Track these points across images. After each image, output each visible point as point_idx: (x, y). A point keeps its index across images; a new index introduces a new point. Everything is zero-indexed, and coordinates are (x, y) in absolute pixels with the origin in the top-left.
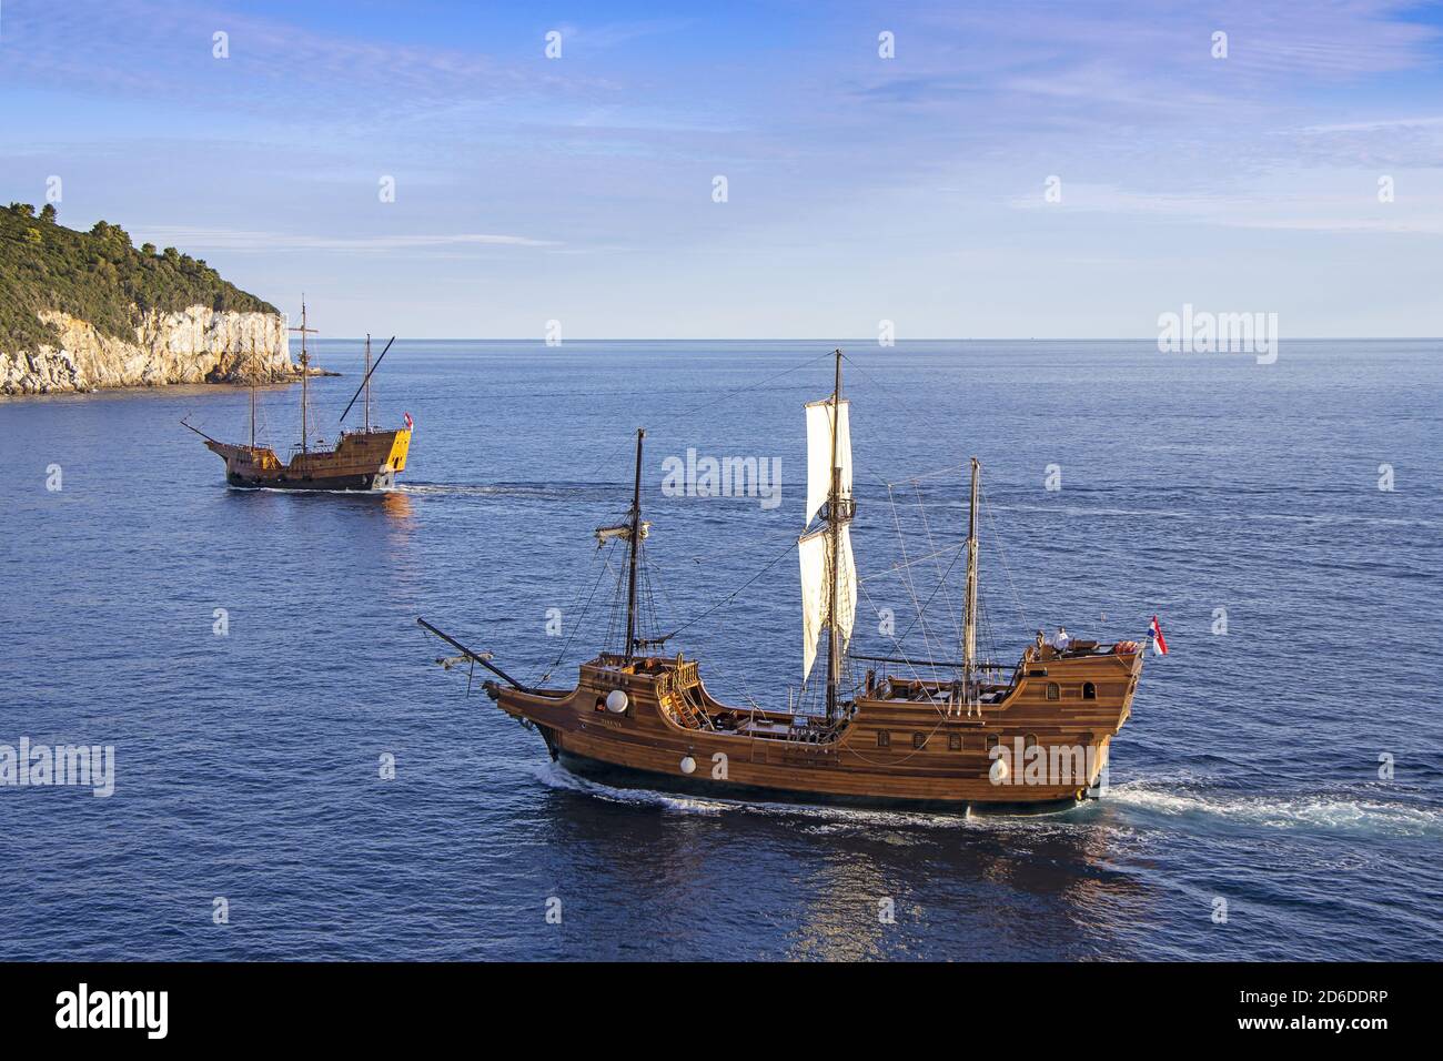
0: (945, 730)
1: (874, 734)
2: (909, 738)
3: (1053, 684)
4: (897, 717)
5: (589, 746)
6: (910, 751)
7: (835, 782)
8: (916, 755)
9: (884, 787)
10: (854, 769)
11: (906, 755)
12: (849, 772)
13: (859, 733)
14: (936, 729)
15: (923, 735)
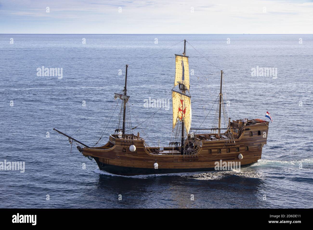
0: (226, 147)
1: (207, 150)
2: (216, 150)
3: (251, 132)
4: (213, 145)
5: (121, 163)
6: (217, 154)
7: (197, 165)
8: (219, 155)
9: (210, 165)
10: (202, 161)
11: (216, 155)
12: (201, 162)
13: (203, 150)
14: (223, 147)
15: (220, 149)
